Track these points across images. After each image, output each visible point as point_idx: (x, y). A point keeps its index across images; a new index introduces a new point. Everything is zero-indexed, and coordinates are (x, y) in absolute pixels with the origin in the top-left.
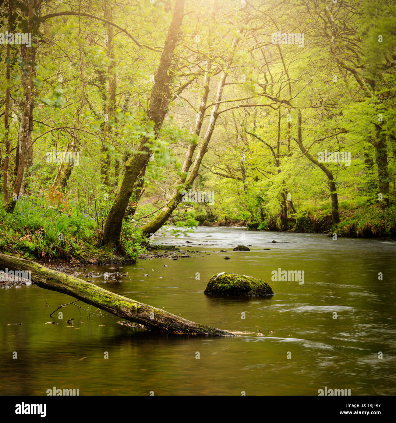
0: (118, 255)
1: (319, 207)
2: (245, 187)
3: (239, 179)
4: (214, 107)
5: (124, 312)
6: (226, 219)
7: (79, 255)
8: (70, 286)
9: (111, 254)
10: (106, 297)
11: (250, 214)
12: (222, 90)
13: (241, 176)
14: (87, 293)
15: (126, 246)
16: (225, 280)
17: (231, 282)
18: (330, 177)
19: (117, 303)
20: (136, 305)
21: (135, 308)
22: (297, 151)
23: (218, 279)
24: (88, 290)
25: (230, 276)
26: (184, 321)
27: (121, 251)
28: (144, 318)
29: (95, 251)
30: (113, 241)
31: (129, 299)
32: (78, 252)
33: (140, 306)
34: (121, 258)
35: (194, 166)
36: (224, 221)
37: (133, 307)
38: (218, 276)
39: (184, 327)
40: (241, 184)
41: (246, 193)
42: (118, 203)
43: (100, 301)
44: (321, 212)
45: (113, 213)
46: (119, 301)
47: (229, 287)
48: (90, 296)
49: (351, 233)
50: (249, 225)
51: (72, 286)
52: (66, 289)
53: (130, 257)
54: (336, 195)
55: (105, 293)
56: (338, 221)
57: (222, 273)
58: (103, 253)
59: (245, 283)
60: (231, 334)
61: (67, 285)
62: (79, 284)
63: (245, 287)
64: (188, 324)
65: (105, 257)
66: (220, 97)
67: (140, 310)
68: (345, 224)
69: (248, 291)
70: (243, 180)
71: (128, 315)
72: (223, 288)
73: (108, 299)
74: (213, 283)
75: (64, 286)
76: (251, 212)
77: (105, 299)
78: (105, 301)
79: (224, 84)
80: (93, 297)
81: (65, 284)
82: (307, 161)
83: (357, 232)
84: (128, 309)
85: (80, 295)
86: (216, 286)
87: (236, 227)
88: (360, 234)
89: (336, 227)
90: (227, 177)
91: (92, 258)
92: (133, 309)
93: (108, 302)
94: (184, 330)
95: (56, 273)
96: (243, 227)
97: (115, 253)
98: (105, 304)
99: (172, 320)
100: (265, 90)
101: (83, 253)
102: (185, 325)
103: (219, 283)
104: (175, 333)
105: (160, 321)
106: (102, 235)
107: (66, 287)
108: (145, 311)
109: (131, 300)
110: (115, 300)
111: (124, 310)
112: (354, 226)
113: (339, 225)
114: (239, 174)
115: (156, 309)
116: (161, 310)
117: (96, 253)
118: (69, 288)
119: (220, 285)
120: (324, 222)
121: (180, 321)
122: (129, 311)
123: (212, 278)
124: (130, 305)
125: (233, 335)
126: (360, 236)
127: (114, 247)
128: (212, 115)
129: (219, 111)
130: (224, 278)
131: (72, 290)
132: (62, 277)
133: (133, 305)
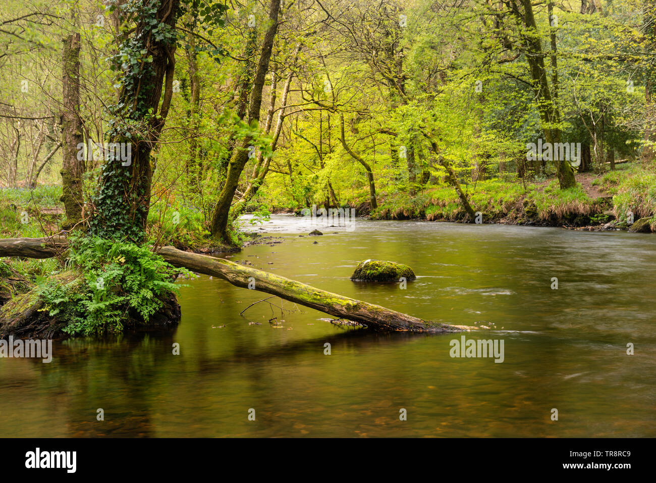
0: (225, 244)
1: (355, 195)
2: (292, 180)
3: (286, 173)
4: (281, 111)
5: (337, 310)
6: (274, 208)
7: (191, 245)
8: (272, 285)
9: (219, 243)
10: (315, 294)
11: (297, 203)
12: (286, 96)
13: (289, 172)
14: (293, 291)
15: (232, 235)
16: (373, 267)
17: (379, 269)
18: (369, 169)
19: (329, 301)
20: (351, 303)
21: (350, 305)
22: (340, 148)
23: (366, 266)
24: (294, 288)
25: (377, 262)
26: (406, 317)
27: (227, 240)
28: (362, 316)
29: (204, 241)
30: (220, 232)
31: (341, 296)
32: (190, 243)
33: (355, 303)
34: (229, 247)
35: (265, 163)
36: (272, 209)
37: (348, 305)
38: (365, 263)
39: (407, 324)
40: (288, 177)
41: (293, 185)
42: (225, 197)
43: (309, 299)
44: (357, 200)
45: (221, 205)
46: (331, 299)
47: (378, 273)
48: (297, 294)
49: (387, 216)
50: (296, 212)
51: (274, 284)
52: (267, 287)
53: (236, 245)
54: (373, 184)
55: (313, 290)
56: (375, 206)
57: (369, 260)
58: (212, 242)
59: (393, 269)
60: (458, 329)
61: (268, 283)
62: (283, 282)
63: (393, 272)
64: (411, 320)
65: (214, 246)
66: (285, 102)
67: (356, 307)
68: (382, 209)
69: (395, 276)
70: (290, 174)
71: (342, 312)
72: (371, 275)
73: (319, 297)
74: (361, 270)
75: (265, 284)
76: (297, 201)
77: (315, 297)
78: (314, 299)
79: (288, 91)
80: (301, 295)
81: (266, 282)
82: (348, 157)
83: (392, 215)
84: (342, 306)
85: (284, 293)
86: (365, 273)
87: (283, 214)
88: (394, 216)
89: (375, 211)
90: (277, 172)
91: (203, 248)
92: (348, 307)
93: (319, 300)
94: (407, 327)
95: (255, 271)
96: (289, 214)
97: (222, 242)
98: (315, 302)
99: (393, 317)
100: (313, 97)
101: (195, 244)
102: (409, 322)
103: (367, 270)
104: (398, 330)
105: (380, 318)
106: (210, 226)
107: (267, 285)
108: (362, 309)
109: (343, 297)
110: (326, 297)
111: (337, 307)
112: (389, 210)
113: (377, 210)
114: (286, 169)
115: (373, 305)
116: (379, 307)
117: (206, 243)
118: (271, 287)
119: (368, 272)
120: (361, 208)
121: (402, 317)
122: (344, 309)
123: (359, 265)
124: (345, 303)
125: (460, 329)
126: (394, 219)
127: (221, 237)
128: (279, 117)
129: (285, 114)
130: (372, 265)
131: (275, 288)
132: (262, 275)
133: (347, 302)
